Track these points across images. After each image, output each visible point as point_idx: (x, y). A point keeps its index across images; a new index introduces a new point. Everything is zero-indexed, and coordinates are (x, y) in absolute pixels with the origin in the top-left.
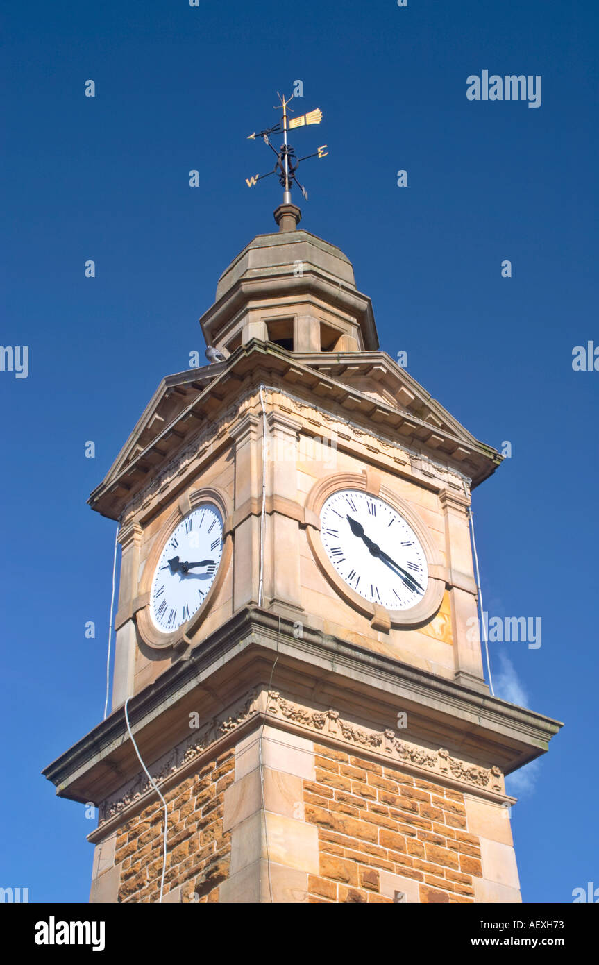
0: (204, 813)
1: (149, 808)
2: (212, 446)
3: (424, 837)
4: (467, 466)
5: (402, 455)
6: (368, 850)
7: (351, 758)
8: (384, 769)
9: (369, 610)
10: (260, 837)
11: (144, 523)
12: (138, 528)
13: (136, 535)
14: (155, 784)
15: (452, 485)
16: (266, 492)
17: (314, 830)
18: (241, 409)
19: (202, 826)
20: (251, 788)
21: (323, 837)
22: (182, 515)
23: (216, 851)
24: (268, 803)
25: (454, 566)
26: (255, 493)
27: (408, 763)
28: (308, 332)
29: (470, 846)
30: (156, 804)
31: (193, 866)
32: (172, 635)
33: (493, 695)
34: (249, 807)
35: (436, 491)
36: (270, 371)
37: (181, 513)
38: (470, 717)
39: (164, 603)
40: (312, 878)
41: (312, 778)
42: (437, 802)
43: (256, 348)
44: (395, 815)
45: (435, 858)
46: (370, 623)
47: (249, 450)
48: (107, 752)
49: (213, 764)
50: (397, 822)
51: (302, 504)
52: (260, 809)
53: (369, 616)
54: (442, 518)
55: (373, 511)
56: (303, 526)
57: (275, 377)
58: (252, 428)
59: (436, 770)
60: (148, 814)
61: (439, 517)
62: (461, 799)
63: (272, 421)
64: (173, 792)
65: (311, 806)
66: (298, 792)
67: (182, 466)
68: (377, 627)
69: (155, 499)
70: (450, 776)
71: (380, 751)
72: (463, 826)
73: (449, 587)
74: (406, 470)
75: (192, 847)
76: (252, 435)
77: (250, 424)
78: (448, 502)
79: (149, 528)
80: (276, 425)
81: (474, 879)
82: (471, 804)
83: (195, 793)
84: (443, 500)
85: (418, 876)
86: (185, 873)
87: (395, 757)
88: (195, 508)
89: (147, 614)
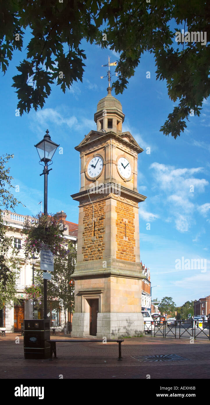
0: (100, 208)
1: (90, 205)
2: (100, 147)
3: (128, 213)
4: (138, 152)
5: (129, 150)
6: (122, 216)
7: (121, 203)
8: (124, 204)
9: (124, 179)
10: (110, 215)
11: (86, 155)
12: (84, 156)
13: (84, 157)
14: (92, 202)
15: (136, 155)
16: (111, 159)
17: (116, 213)
18: (107, 142)
19: (100, 210)
20: (109, 207)
21: (117, 214)
22: (94, 157)
23: (103, 215)
24: (111, 210)
25: (135, 170)
26: (109, 159)
27: (127, 203)
28: (115, 122)
29: (133, 214)
30: (91, 205)
31: (99, 216)
32: (93, 178)
33: (138, 193)
34: (108, 210)
35: (133, 156)
36: (112, 136)
37: (94, 156)
38: (136, 196)
39: (91, 171)
40: (116, 220)
41: (116, 206)
42: (130, 208)
43: (111, 133)
44: (126, 210)
45: (130, 216)
46: (123, 181)
47: (108, 151)
48: (83, 196)
49: (102, 202)
50: (125, 211)
51: (116, 161)
52: (110, 211)
53: (124, 180)
54: (134, 161)
55: (125, 161)
56: (116, 165)
57: (113, 137)
58: (109, 147)
59: (130, 204)
60: (89, 206)
61: (133, 161)
62: (133, 208)
63: (112, 146)
64: (94, 204)
65: (116, 210)
66: (115, 208)
67: (94, 148)
68: (124, 181)
69: (88, 152)
70: (132, 205)
71: (124, 201)
72: (133, 212)
73: (134, 174)
74: (129, 153)
75: (98, 213)
76: (109, 148)
77: (109, 146)
78: (135, 158)
79: (87, 156)
80: (113, 147)
81: (134, 219)
82: (134, 208)
83: (98, 205)
84: (134, 158)
85: (128, 219)
86: (97, 216)
87: (126, 202)
88: (96, 156)
89: (87, 172)
